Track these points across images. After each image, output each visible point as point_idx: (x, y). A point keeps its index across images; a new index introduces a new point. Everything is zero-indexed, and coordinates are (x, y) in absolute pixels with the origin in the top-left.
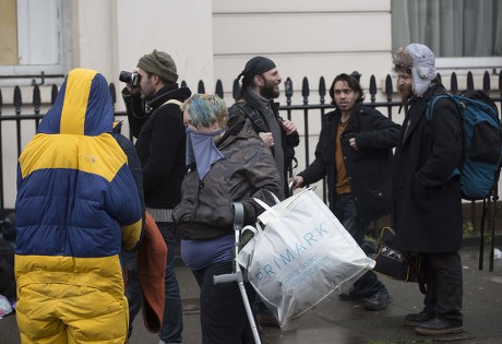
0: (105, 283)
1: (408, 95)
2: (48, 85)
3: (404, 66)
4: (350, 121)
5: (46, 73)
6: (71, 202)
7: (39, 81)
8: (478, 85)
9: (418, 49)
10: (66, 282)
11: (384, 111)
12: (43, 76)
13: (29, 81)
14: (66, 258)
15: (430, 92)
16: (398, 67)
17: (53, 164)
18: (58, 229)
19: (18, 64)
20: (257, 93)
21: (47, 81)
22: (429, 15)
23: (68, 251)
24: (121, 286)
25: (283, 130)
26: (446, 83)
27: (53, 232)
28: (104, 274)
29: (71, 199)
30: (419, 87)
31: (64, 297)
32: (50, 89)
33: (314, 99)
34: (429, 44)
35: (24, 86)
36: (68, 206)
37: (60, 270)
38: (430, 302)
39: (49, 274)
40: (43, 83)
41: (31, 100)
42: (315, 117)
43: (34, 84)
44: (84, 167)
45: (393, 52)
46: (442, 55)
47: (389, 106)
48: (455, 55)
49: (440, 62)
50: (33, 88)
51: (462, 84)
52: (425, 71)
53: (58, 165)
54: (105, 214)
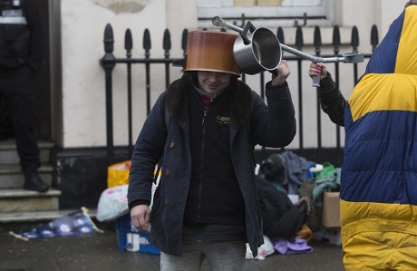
2: (311, 26)
5: (308, 15)
6: (409, 147)
7: (301, 22)
10: (403, 231)
12: (305, 17)
13: (291, 22)
14: (404, 206)
17: (390, 106)
18: (394, 176)
19: (280, 5)
21: (310, 22)
23: (405, 198)
27: (390, 178)
29: (409, 143)
31: (402, 247)
32: (313, 30)
35: (287, 27)
37: (397, 219)
39: (385, 222)
40: (305, 24)
41: (293, 41)
43: (296, 25)
50: (295, 29)
53: (395, 107)
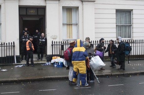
0: (83, 64)
1: (119, 43)
3: (118, 39)
4: (112, 46)
8: (127, 41)
9: (119, 37)
11: (115, 44)
12: (75, 40)
15: (121, 42)
16: (117, 39)
20: (101, 42)
22: (121, 33)
24: (85, 64)
25: (104, 47)
26: (123, 41)
28: (83, 63)
30: (120, 42)
33: (107, 43)
34: (121, 36)
36: (79, 55)
38: (121, 67)
42: (107, 45)
44: (81, 51)
45: (116, 37)
46: (122, 38)
47: (116, 44)
48: (124, 38)
49: (122, 39)
51: (125, 41)
52: (120, 40)
54: (84, 56)
